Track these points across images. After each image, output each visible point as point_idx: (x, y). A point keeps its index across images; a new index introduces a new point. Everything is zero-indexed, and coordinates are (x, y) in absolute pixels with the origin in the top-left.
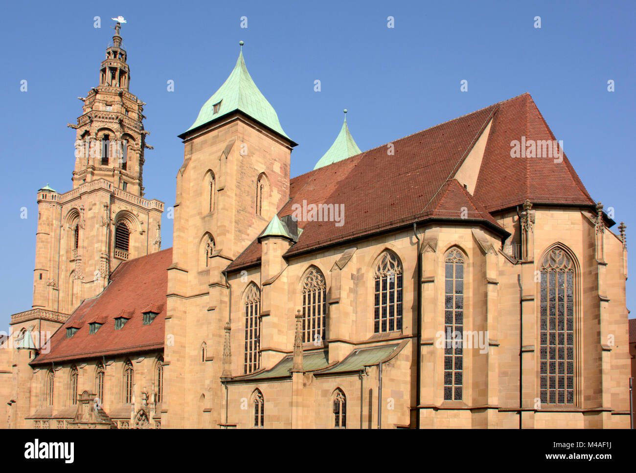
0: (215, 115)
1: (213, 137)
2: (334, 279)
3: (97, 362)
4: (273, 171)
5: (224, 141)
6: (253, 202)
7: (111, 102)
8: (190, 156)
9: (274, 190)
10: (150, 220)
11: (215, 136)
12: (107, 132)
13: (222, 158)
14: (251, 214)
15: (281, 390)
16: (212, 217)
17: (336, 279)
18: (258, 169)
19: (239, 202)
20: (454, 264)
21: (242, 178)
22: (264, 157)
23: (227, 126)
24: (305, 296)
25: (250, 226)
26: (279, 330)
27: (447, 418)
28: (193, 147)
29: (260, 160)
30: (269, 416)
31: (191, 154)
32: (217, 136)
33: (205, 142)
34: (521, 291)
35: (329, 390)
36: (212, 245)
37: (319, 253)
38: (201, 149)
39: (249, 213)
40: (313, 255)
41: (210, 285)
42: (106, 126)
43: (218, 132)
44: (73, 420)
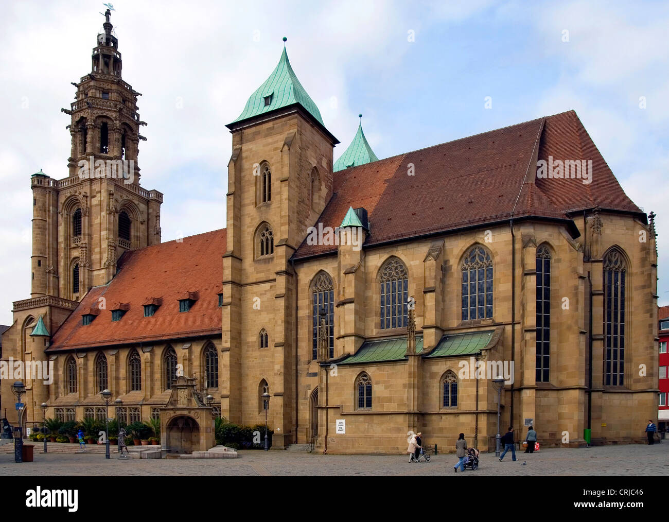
0: (267, 107)
1: (267, 129)
2: (428, 269)
3: (130, 349)
4: (322, 166)
5: (281, 133)
6: (309, 195)
7: (107, 89)
8: (240, 146)
9: (323, 184)
10: (149, 210)
11: (270, 128)
12: (105, 120)
13: (283, 150)
14: (307, 205)
15: (393, 373)
16: (270, 207)
17: (430, 269)
18: (312, 163)
19: (299, 194)
20: (543, 260)
21: (301, 170)
22: (316, 152)
23: (284, 119)
24: (383, 286)
25: (307, 217)
26: (360, 317)
27: (539, 398)
28: (244, 137)
29: (313, 154)
30: (379, 398)
31: (242, 144)
32: (273, 128)
33: (258, 133)
34: (591, 285)
35: (438, 373)
36: (267, 234)
37: (400, 245)
38: (253, 139)
39: (306, 205)
40: (393, 247)
41: (276, 273)
42: (104, 114)
43: (273, 124)
44: (165, 406)
